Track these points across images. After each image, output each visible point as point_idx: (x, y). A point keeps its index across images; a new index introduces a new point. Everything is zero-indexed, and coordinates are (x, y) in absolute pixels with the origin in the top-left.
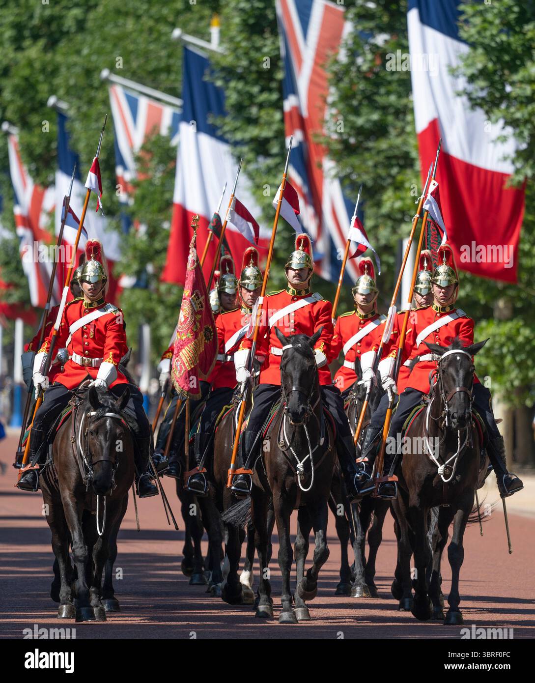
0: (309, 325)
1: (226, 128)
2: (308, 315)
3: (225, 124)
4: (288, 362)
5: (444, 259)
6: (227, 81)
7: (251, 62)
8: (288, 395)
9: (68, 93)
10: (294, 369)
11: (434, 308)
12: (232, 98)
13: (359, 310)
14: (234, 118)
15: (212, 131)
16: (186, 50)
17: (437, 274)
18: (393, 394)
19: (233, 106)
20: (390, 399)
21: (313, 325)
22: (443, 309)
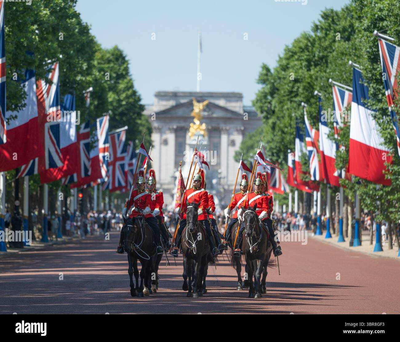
0: (198, 200)
1: (369, 104)
2: (198, 196)
3: (368, 103)
4: (189, 212)
5: (259, 176)
6: (369, 83)
7: (373, 75)
8: (189, 223)
9: (321, 89)
10: (191, 214)
11: (255, 192)
12: (372, 91)
13: (242, 191)
14: (373, 100)
15: (364, 105)
16: (354, 69)
17: (256, 181)
18: (241, 221)
19: (372, 94)
20: (240, 223)
21: (200, 200)
22: (258, 193)
